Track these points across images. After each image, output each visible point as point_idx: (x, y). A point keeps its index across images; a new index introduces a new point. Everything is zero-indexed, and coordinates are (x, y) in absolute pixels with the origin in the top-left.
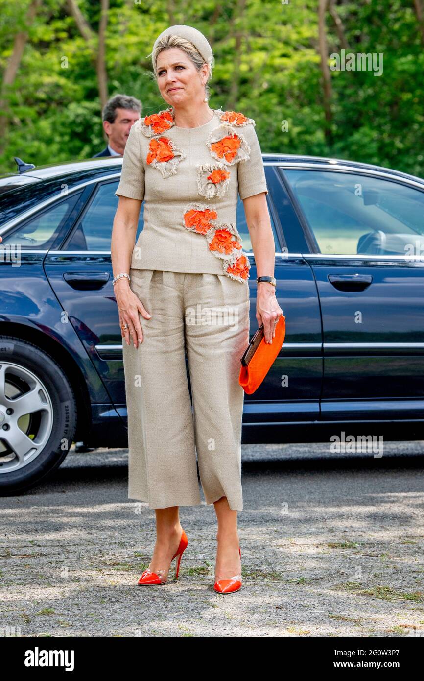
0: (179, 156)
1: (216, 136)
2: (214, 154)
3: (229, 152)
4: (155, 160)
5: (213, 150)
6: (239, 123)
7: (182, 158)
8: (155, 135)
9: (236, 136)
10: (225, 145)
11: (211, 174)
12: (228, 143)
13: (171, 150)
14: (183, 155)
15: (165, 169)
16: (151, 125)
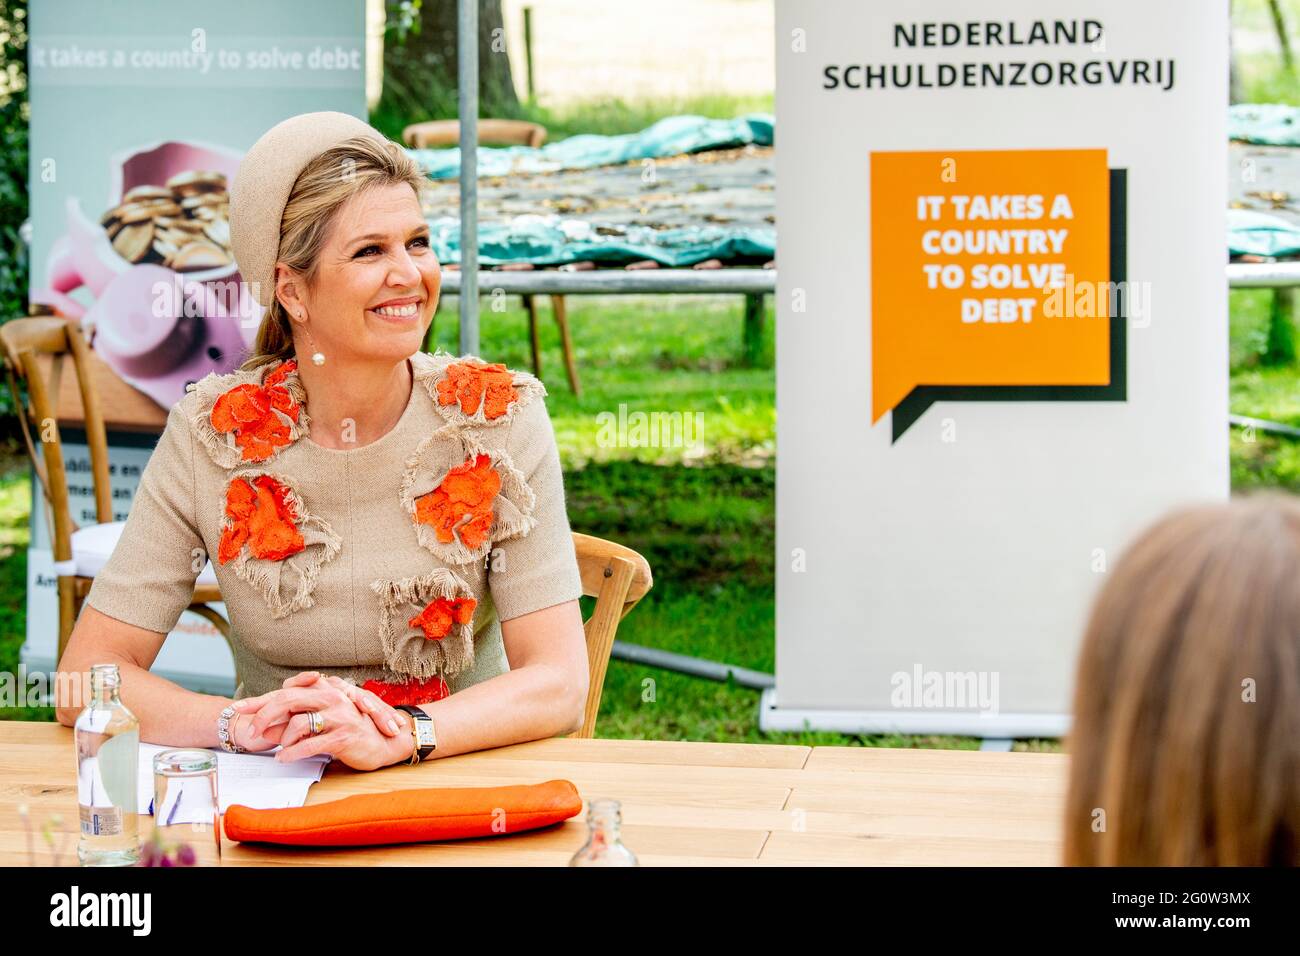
0: (320, 546)
1: (428, 468)
2: (427, 535)
3: (467, 517)
4: (245, 553)
5: (422, 521)
6: (492, 412)
7: (329, 553)
8: (247, 466)
9: (483, 459)
10: (453, 497)
11: (421, 609)
12: (461, 491)
13: (295, 521)
14: (333, 543)
15: (277, 591)
16: (235, 432)
